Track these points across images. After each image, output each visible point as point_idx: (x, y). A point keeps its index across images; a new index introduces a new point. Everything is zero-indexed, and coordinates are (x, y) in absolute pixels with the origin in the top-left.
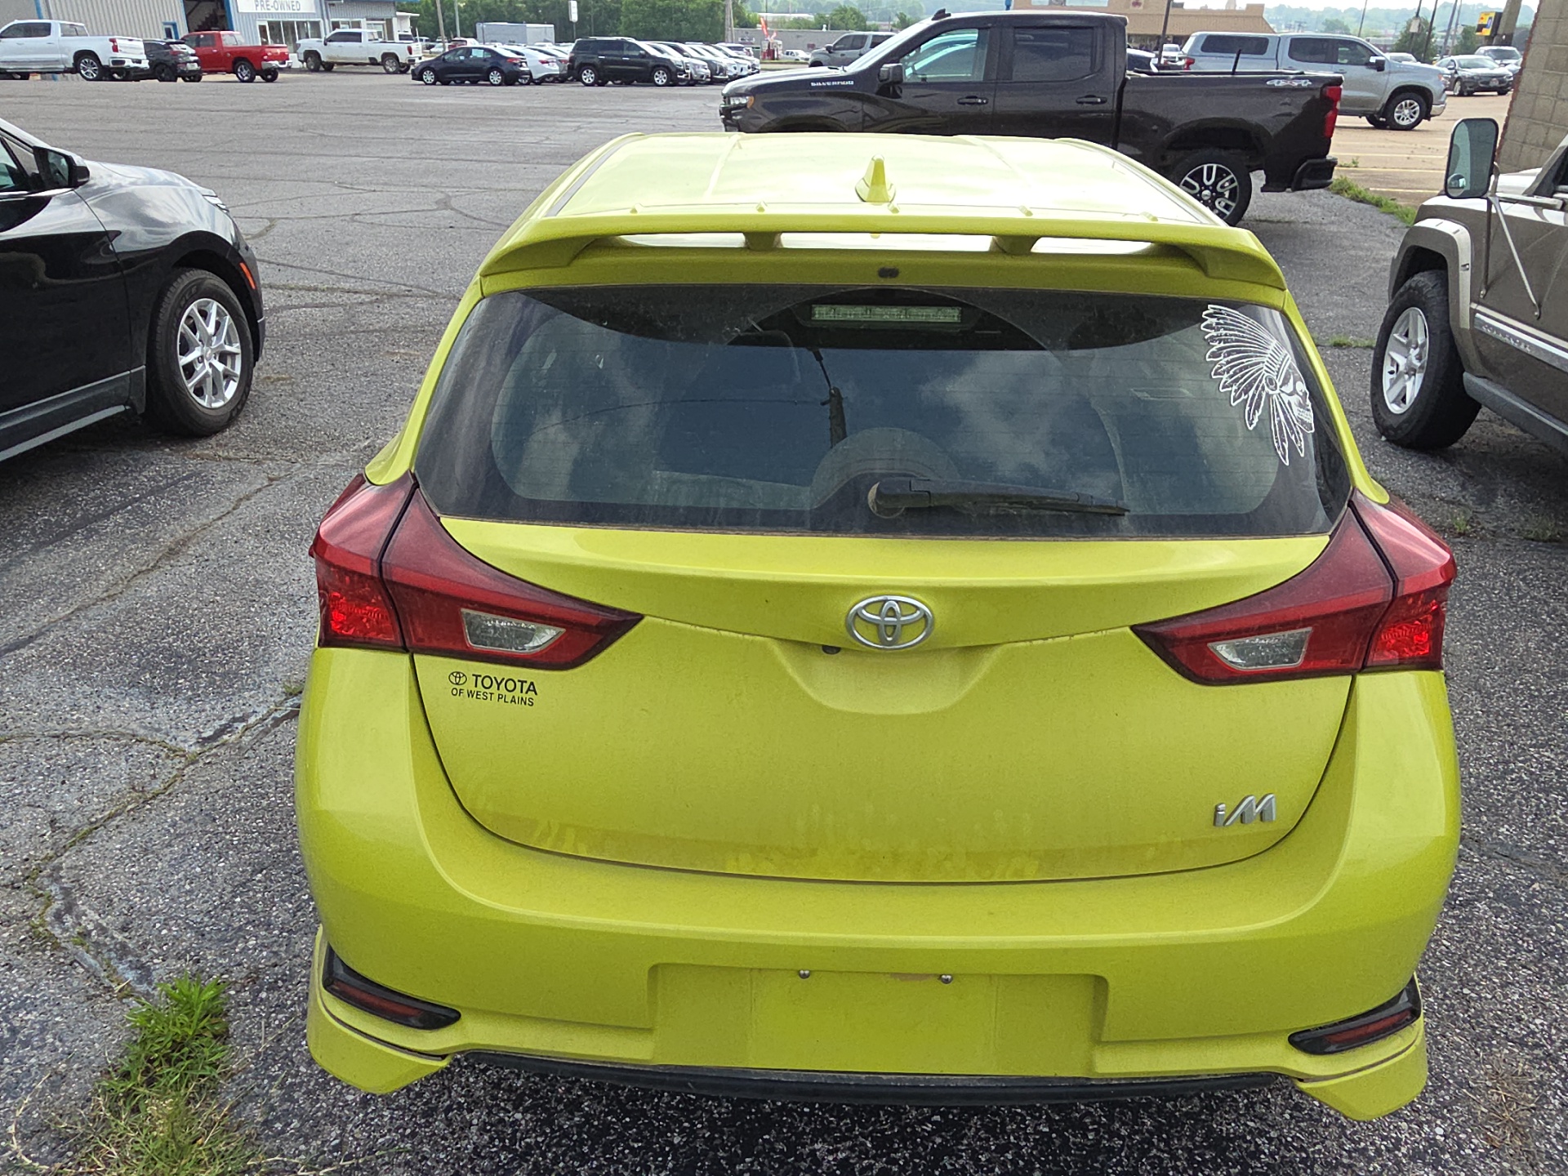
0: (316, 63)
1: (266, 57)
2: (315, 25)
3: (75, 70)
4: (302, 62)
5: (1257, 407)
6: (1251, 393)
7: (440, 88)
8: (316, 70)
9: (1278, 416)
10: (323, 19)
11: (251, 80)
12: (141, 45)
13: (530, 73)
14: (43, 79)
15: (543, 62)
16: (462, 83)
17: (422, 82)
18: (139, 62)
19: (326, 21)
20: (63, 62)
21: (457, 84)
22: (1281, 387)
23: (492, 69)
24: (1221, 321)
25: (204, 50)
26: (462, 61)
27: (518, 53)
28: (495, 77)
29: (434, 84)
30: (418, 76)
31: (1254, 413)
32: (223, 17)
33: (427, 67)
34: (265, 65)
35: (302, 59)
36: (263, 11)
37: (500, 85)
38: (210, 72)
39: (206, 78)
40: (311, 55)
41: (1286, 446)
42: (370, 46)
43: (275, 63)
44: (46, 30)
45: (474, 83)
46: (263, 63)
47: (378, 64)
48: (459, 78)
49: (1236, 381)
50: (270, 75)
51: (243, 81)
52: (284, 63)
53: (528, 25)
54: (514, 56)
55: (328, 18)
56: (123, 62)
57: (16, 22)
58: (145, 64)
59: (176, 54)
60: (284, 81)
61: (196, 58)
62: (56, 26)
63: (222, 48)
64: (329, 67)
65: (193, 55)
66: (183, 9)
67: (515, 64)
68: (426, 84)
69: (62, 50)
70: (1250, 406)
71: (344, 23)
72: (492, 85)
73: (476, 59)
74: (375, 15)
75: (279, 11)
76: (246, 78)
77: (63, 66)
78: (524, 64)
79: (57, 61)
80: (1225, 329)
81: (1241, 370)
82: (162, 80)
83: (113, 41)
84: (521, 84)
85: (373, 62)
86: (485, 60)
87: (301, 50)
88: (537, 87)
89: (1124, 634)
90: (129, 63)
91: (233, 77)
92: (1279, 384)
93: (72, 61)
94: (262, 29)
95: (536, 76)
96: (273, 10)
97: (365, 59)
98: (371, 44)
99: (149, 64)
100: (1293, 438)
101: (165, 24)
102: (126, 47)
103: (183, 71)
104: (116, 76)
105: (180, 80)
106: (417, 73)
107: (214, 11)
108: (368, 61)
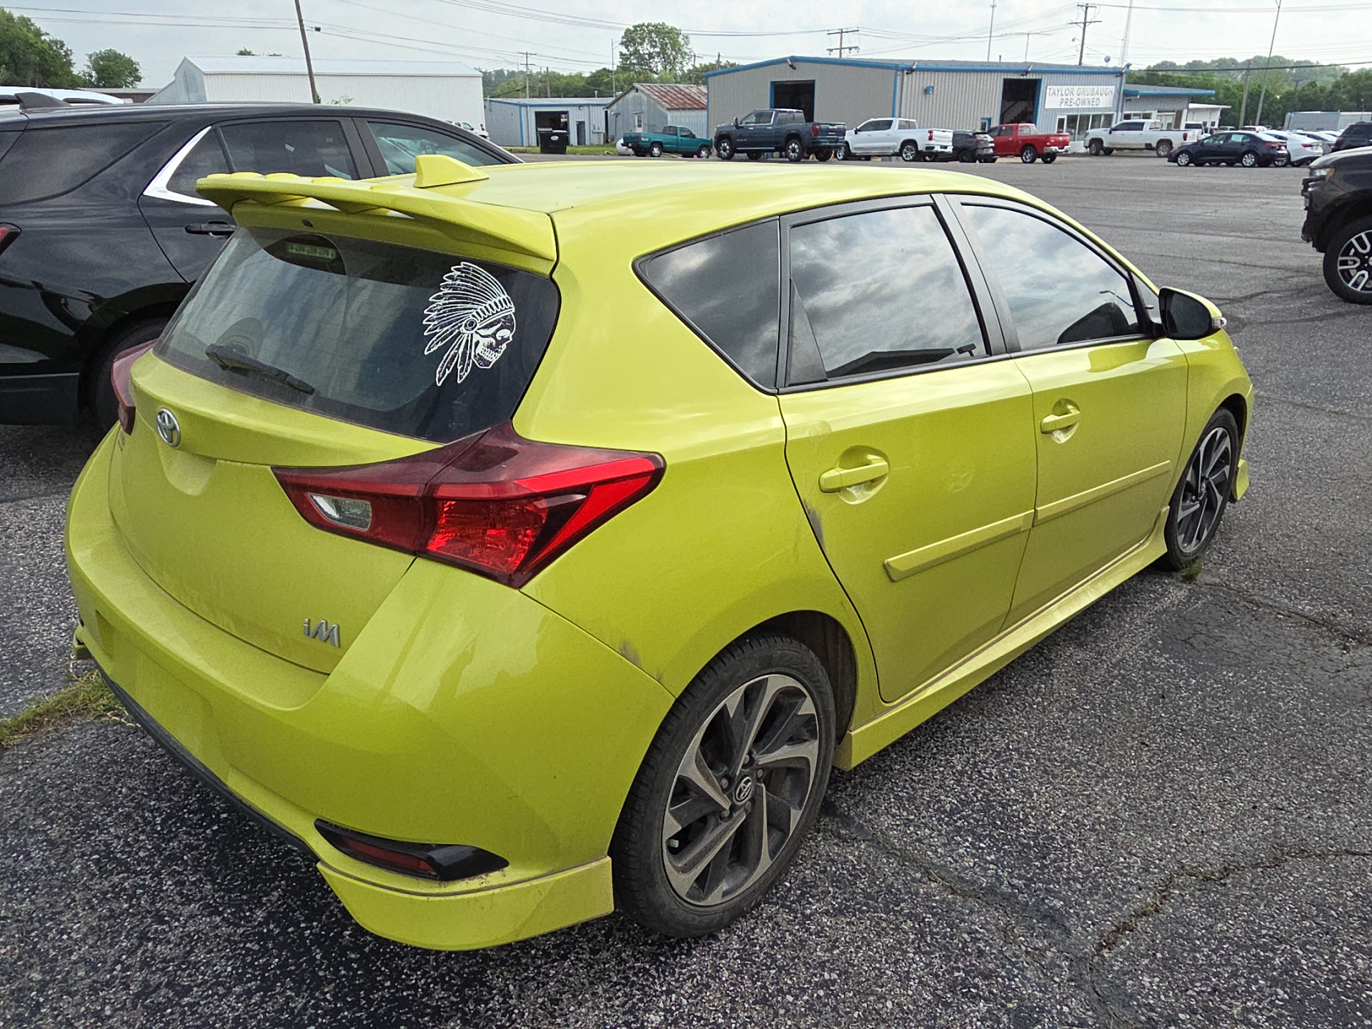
0: (1098, 148)
1: (1048, 144)
2: (1109, 118)
3: (899, 154)
4: (1086, 147)
5: (442, 341)
6: (445, 329)
7: (1193, 169)
8: (1097, 154)
9: (458, 349)
10: (1117, 112)
11: (1032, 162)
12: (951, 135)
13: (1288, 156)
14: (883, 160)
15: (1305, 146)
16: (1218, 165)
17: (1176, 164)
18: (946, 147)
19: (1120, 113)
20: (894, 147)
21: (1211, 166)
22: (479, 329)
23: (1247, 152)
24: (463, 275)
25: (1002, 138)
26: (1219, 146)
27: (1280, 138)
28: (1249, 160)
29: (1187, 165)
30: (1173, 158)
31: (437, 344)
32: (1031, 113)
33: (1184, 150)
34: (1046, 150)
35: (1087, 145)
36: (1066, 107)
37: (1252, 166)
38: (1002, 156)
39: (999, 160)
40: (1097, 142)
41: (448, 372)
42: (1149, 134)
43: (1055, 148)
44: (888, 125)
45: (1230, 164)
46: (1045, 148)
47: (1152, 149)
48: (1214, 161)
49: (440, 318)
50: (1049, 158)
51: (1024, 162)
52: (1063, 148)
53: (1342, 113)
54: (1276, 140)
55: (1122, 112)
56: (933, 148)
57: (872, 120)
58: (950, 150)
59: (978, 142)
60: (1059, 163)
61: (993, 145)
62: (896, 121)
63: (1017, 137)
64: (1109, 152)
65: (991, 142)
66: (1000, 108)
67: (1273, 148)
68: (1179, 165)
69: (895, 140)
70: (438, 338)
71: (1135, 115)
72: (1244, 166)
73: (1235, 143)
74: (1166, 107)
75: (1080, 106)
76: (1028, 161)
77: (892, 151)
78: (1283, 148)
79: (889, 148)
80: (462, 281)
81: (450, 311)
82: (962, 161)
83: (931, 132)
84: (1277, 166)
85: (1149, 147)
86: (1242, 144)
87: (1089, 138)
88: (1295, 169)
89: (265, 470)
90: (938, 149)
91: (1019, 160)
92: (478, 326)
93: (899, 147)
94: (1061, 121)
95: (1293, 159)
96: (1075, 106)
97: (1142, 144)
98: (1152, 132)
99: (953, 149)
100: (459, 368)
101: (983, 119)
102: (939, 137)
103: (980, 155)
104: (927, 158)
105: (978, 162)
106: (1173, 155)
107: (1026, 108)
108: (1144, 147)
